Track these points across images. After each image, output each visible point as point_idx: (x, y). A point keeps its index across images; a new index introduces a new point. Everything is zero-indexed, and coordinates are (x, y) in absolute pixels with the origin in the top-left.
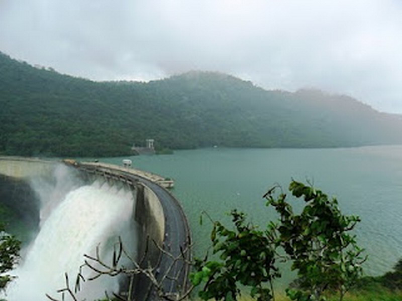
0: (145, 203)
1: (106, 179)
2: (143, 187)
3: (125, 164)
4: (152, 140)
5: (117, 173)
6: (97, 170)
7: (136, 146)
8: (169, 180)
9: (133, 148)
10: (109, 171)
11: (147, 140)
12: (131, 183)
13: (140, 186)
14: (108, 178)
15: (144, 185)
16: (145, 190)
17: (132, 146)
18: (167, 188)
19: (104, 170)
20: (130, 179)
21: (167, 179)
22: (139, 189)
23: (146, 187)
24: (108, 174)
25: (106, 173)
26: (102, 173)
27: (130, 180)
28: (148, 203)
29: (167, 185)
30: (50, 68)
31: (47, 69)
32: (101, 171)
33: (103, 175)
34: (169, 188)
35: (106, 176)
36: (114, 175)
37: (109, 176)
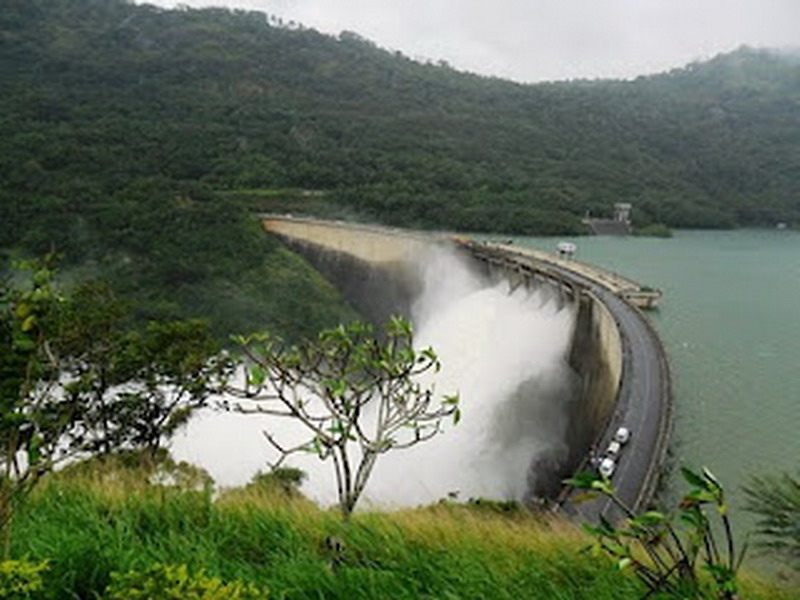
0: (594, 336)
1: (523, 278)
2: (592, 300)
3: (563, 252)
4: (628, 206)
5: (543, 269)
6: (508, 260)
7: (591, 215)
8: (650, 290)
9: (586, 221)
10: (529, 263)
11: (617, 205)
12: (568, 290)
13: (585, 299)
14: (526, 277)
15: (593, 296)
16: (595, 307)
17: (583, 216)
18: (641, 307)
19: (521, 260)
20: (570, 282)
21: (643, 290)
22: (581, 302)
23: (597, 300)
24: (528, 269)
25: (524, 267)
26: (515, 266)
27: (568, 285)
28: (598, 335)
29: (644, 302)
30: (440, 61)
31: (434, 62)
32: (515, 262)
33: (517, 270)
34: (648, 308)
35: (522, 271)
36: (538, 272)
37: (528, 273)
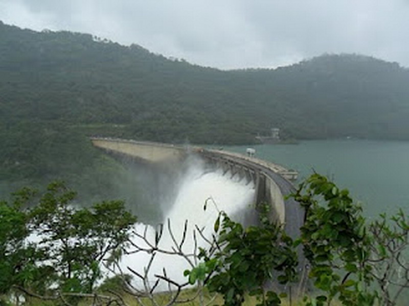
0: (267, 194)
1: (229, 167)
2: (265, 177)
3: (249, 153)
4: (278, 130)
5: (240, 162)
6: (221, 158)
7: (261, 135)
8: (293, 171)
9: (258, 137)
10: (232, 159)
11: (272, 129)
12: (253, 172)
13: (261, 176)
14: (231, 166)
15: (266, 175)
16: (267, 181)
17: (256, 134)
18: (290, 180)
19: (228, 158)
20: (252, 168)
21: (290, 171)
22: (261, 178)
23: (268, 177)
24: (232, 162)
25: (230, 161)
26: (225, 161)
27: (253, 170)
28: (270, 194)
29: (291, 177)
30: (182, 59)
31: (179, 60)
32: (225, 159)
33: (226, 163)
34: (292, 180)
35: (229, 163)
36: (237, 163)
37: (232, 164)
